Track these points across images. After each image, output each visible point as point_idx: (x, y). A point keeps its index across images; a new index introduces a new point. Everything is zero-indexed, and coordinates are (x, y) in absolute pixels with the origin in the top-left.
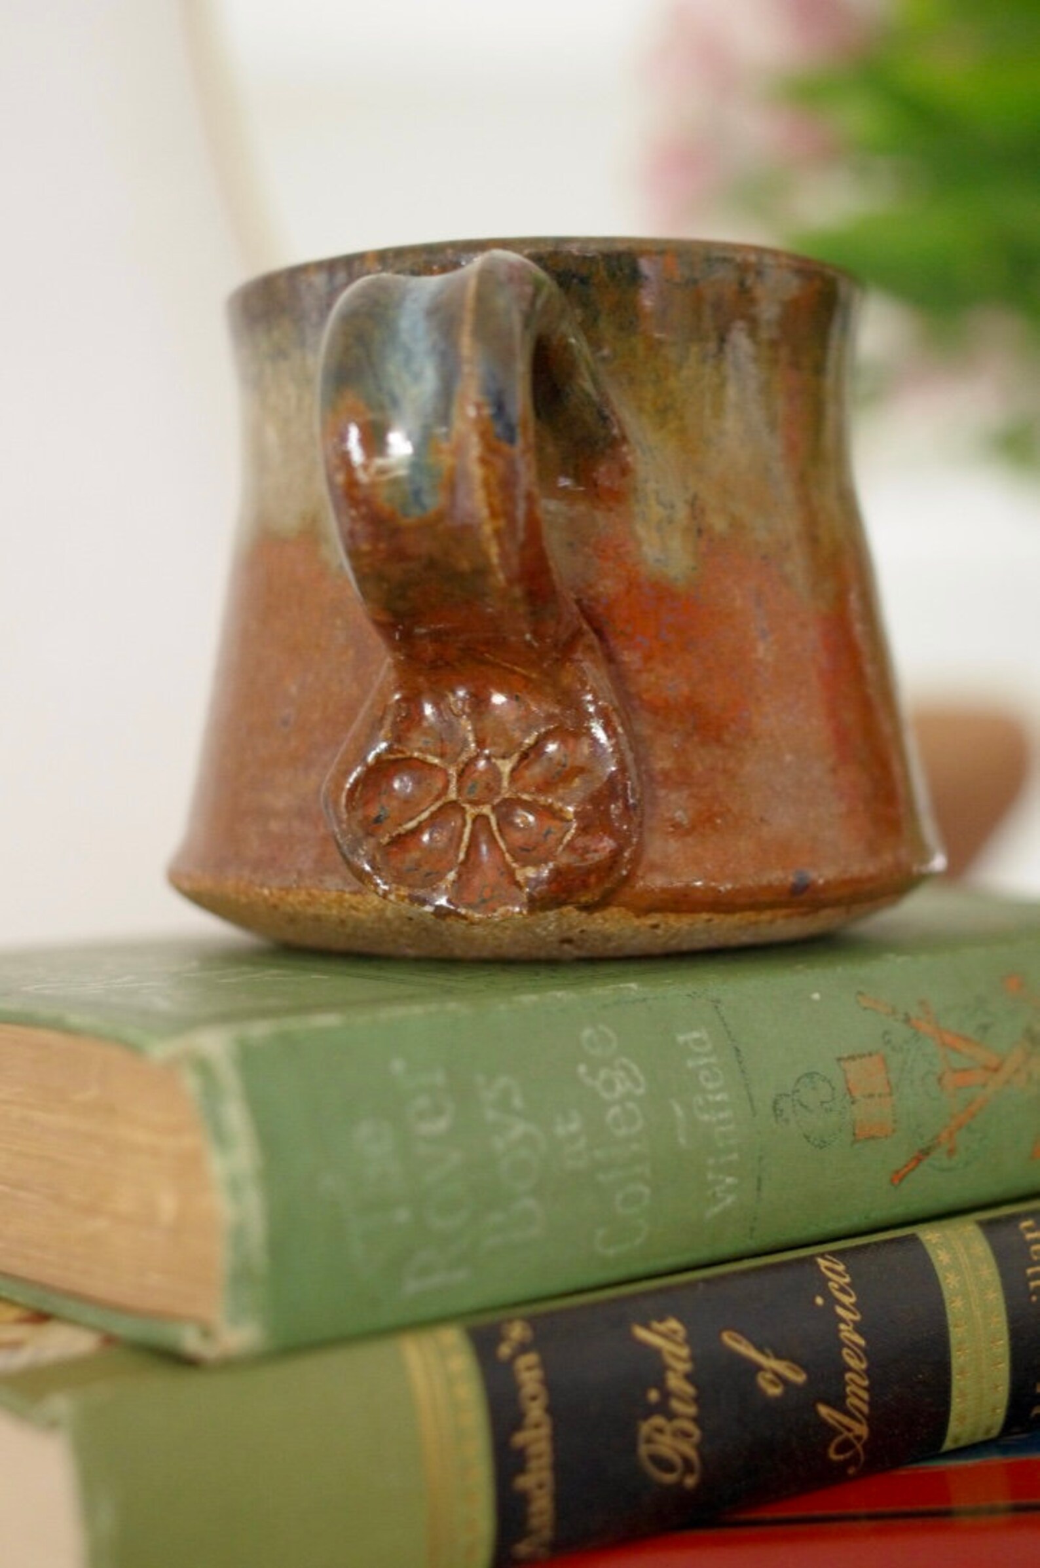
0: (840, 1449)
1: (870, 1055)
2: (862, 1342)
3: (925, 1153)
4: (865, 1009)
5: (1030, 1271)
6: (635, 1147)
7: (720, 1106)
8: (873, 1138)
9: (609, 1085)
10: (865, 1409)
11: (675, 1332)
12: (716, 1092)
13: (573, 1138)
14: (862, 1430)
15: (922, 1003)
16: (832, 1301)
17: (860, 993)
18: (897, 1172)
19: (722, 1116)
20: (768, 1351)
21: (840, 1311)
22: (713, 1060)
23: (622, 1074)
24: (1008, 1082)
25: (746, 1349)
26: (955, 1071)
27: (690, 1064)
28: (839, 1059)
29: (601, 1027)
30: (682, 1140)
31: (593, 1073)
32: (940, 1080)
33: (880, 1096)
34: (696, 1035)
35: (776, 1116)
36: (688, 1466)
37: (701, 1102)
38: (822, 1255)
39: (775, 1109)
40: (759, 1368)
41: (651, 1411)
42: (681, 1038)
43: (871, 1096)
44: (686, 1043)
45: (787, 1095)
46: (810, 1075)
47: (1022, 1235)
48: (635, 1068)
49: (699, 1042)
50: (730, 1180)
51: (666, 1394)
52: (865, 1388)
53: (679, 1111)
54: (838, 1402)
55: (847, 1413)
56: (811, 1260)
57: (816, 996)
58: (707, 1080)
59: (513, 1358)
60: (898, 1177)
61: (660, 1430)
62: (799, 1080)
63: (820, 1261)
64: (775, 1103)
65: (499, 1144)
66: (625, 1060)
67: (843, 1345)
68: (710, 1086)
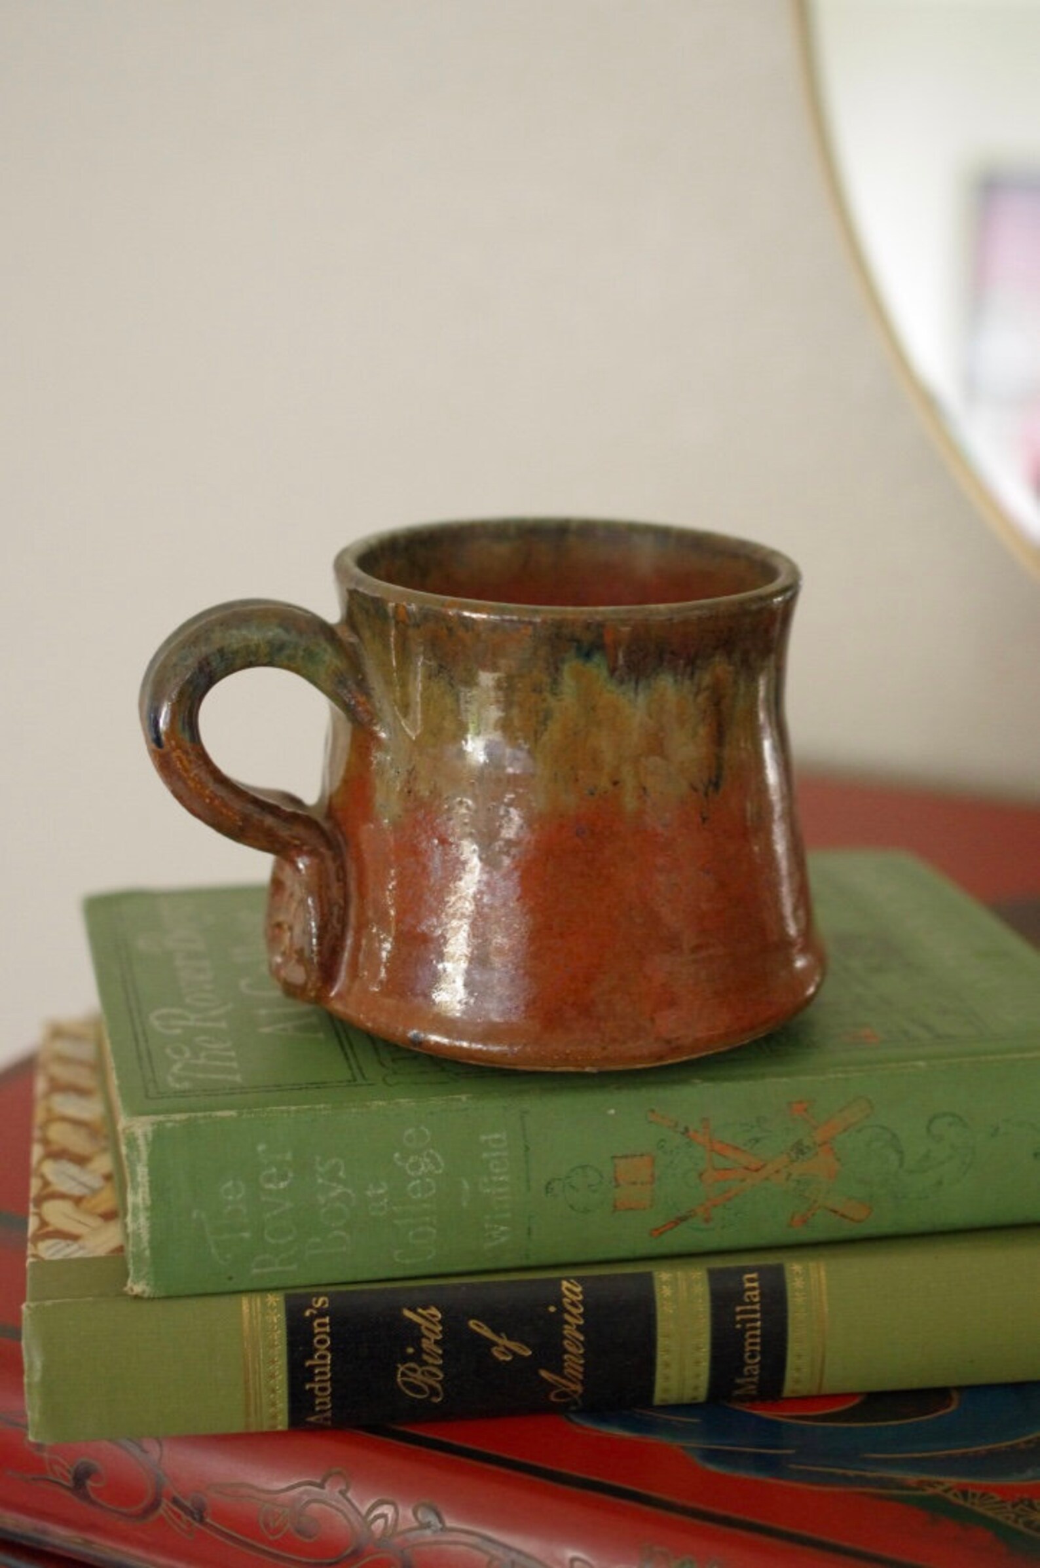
0: (558, 1396)
1: (642, 1155)
2: (582, 1338)
3: (682, 1219)
4: (651, 1122)
5: (738, 1309)
6: (425, 1206)
7: (501, 1184)
8: (631, 1209)
9: (416, 1166)
10: (581, 1377)
11: (434, 1316)
12: (500, 1174)
13: (378, 1198)
14: (579, 1388)
15: (705, 1120)
16: (562, 1310)
17: (653, 1111)
18: (656, 1230)
19: (501, 1190)
20: (503, 1335)
21: (567, 1317)
22: (505, 1154)
23: (427, 1160)
24: (767, 1179)
25: (486, 1332)
26: (716, 1169)
27: (485, 1155)
28: (614, 1157)
29: (422, 1128)
30: (465, 1204)
31: (404, 1158)
32: (701, 1175)
33: (642, 1184)
34: (497, 1136)
35: (547, 1192)
36: (434, 1392)
37: (486, 1180)
38: (567, 1279)
39: (547, 1188)
40: (495, 1344)
41: (406, 1359)
42: (483, 1138)
43: (634, 1183)
44: (486, 1141)
45: (559, 1179)
46: (583, 1167)
47: (742, 1283)
48: (439, 1158)
49: (499, 1141)
50: (503, 1228)
51: (420, 1351)
52: (581, 1365)
53: (466, 1185)
54: (558, 1370)
55: (564, 1377)
56: (557, 1282)
57: (612, 1112)
58: (495, 1166)
59: (313, 1317)
60: (657, 1232)
61: (414, 1371)
62: (572, 1170)
63: (565, 1284)
64: (549, 1183)
65: (322, 1199)
66: (431, 1151)
67: (564, 1337)
68: (497, 1171)
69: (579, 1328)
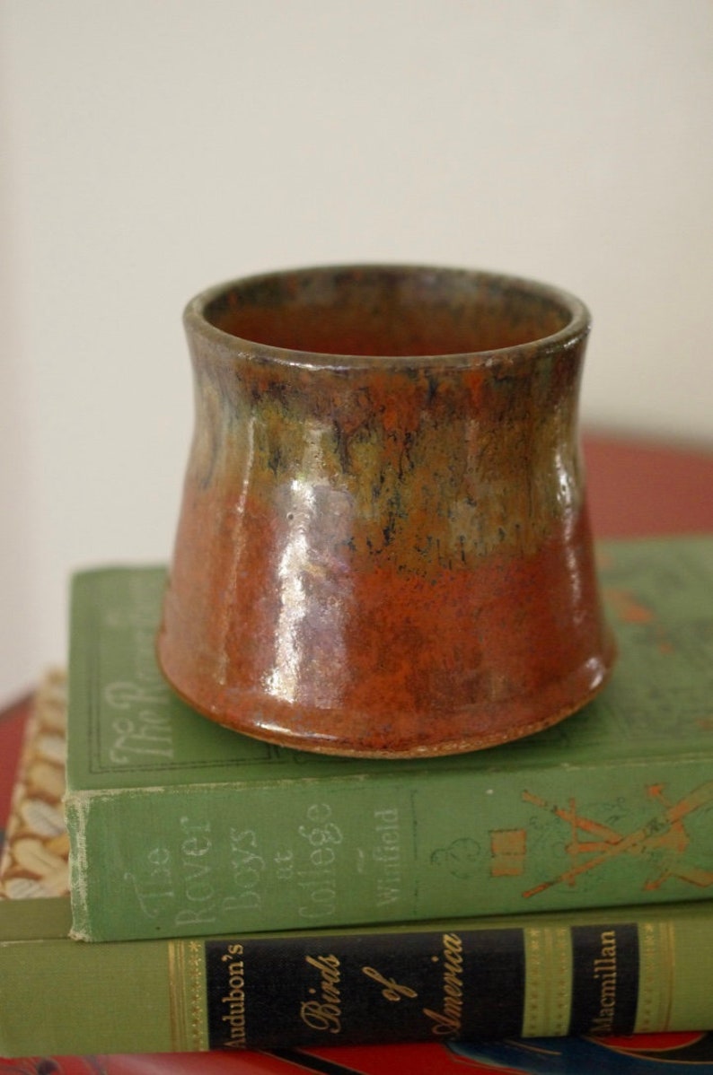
0: (439, 1030)
1: (516, 830)
2: (461, 984)
3: (551, 884)
4: (525, 801)
5: (597, 962)
6: (326, 871)
7: (392, 854)
8: (506, 875)
9: (318, 838)
10: (459, 1015)
11: (333, 963)
12: (390, 846)
13: (285, 864)
14: (458, 1024)
15: (572, 800)
16: (443, 960)
17: (526, 791)
18: (527, 892)
19: (391, 859)
20: (392, 980)
21: (447, 966)
22: (395, 827)
23: (328, 832)
24: (625, 851)
25: (378, 977)
26: (580, 843)
27: (378, 829)
28: (490, 832)
29: (324, 804)
30: (360, 870)
31: (308, 831)
32: (567, 847)
33: (516, 854)
34: (389, 812)
35: (432, 861)
36: (333, 1025)
37: (379, 850)
38: (449, 933)
39: (432, 857)
40: (385, 987)
41: (309, 997)
42: (377, 814)
43: (508, 854)
44: (380, 817)
45: (443, 850)
46: (464, 840)
47: (601, 940)
48: (338, 831)
49: (391, 817)
50: (393, 890)
51: (320, 991)
52: (460, 1006)
53: (361, 854)
54: (440, 1010)
55: (445, 1015)
56: (440, 935)
57: (490, 792)
58: (387, 838)
59: (229, 962)
60: (528, 894)
61: (315, 1007)
62: (455, 842)
63: (447, 938)
64: (434, 854)
65: (236, 865)
66: (332, 825)
67: (445, 983)
68: (389, 842)
69: (458, 976)
